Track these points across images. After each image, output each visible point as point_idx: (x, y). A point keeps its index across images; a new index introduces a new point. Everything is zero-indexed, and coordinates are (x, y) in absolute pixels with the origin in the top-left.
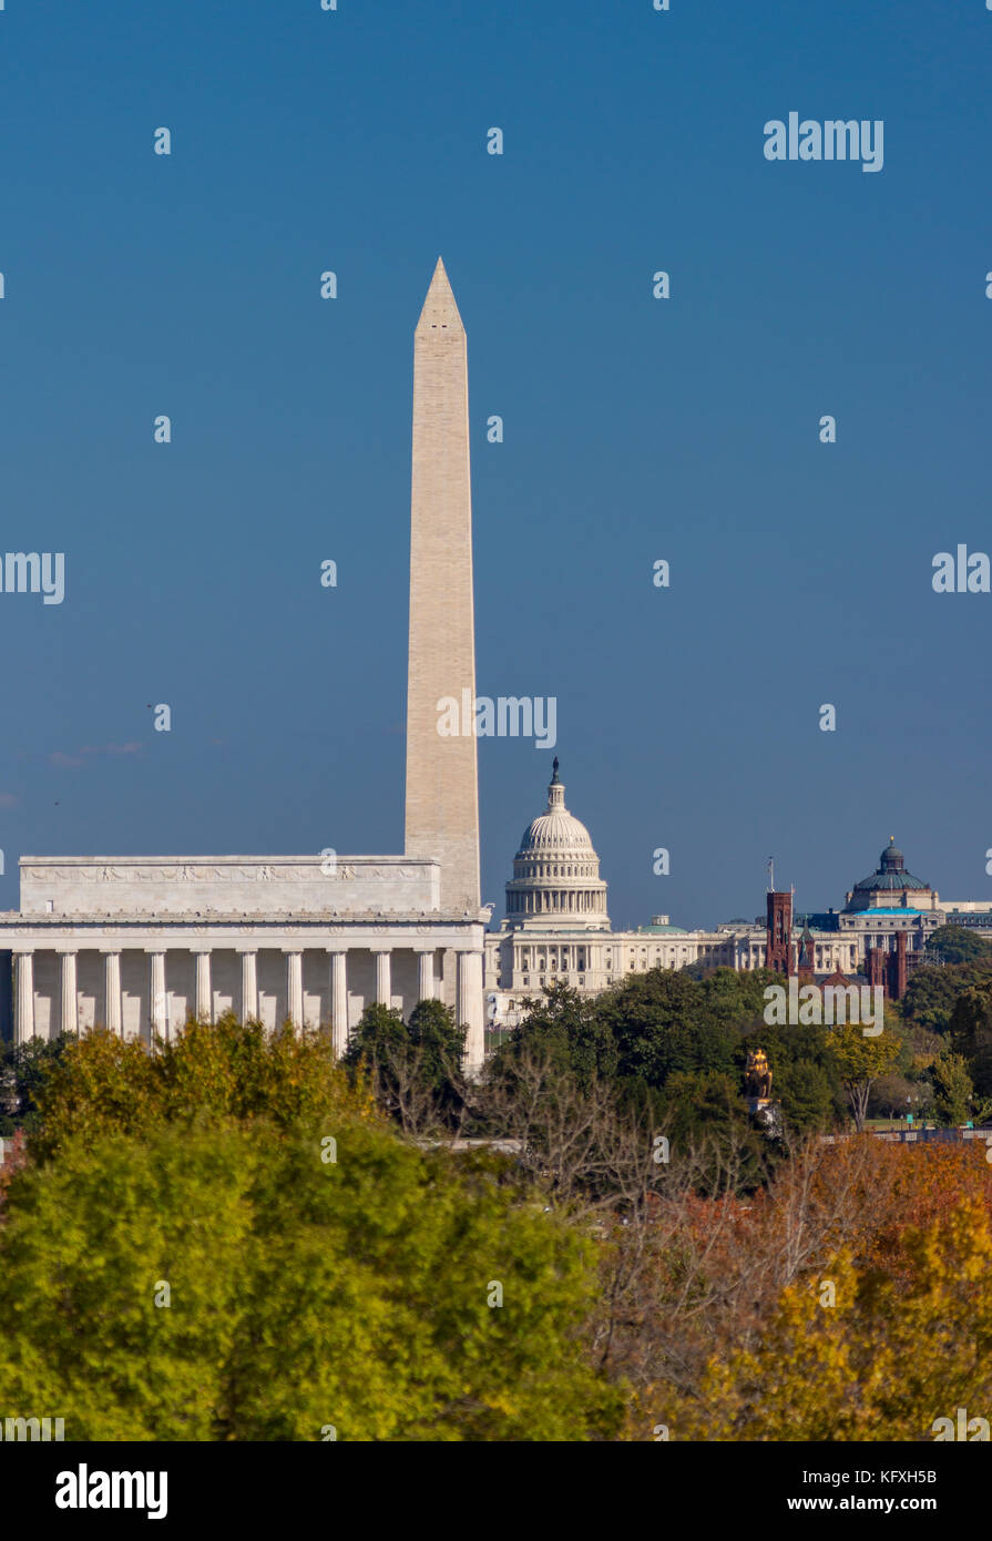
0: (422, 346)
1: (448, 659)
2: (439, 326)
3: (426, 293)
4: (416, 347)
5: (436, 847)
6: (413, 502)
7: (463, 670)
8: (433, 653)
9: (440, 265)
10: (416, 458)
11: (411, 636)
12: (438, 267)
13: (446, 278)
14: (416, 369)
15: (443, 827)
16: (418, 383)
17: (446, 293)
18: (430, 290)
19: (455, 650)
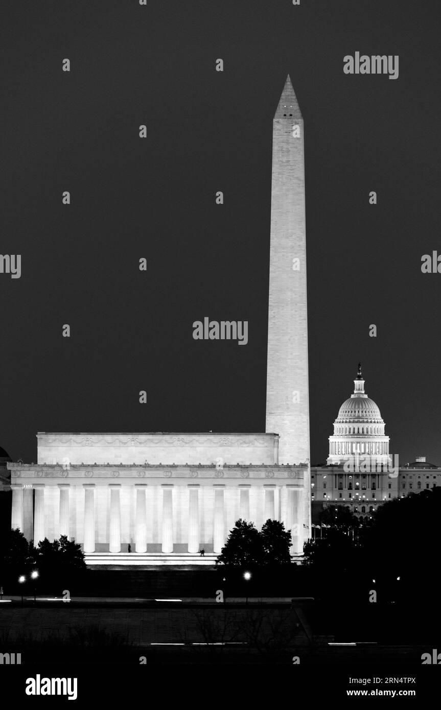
0: (278, 127)
1: (292, 310)
2: (288, 114)
3: (280, 96)
4: (274, 127)
5: (283, 420)
6: (272, 218)
7: (301, 316)
8: (283, 306)
9: (289, 79)
10: (274, 192)
11: (270, 296)
12: (287, 80)
13: (291, 87)
14: (274, 140)
15: (288, 408)
16: (275, 148)
17: (292, 95)
18: (283, 94)
19: (296, 304)
